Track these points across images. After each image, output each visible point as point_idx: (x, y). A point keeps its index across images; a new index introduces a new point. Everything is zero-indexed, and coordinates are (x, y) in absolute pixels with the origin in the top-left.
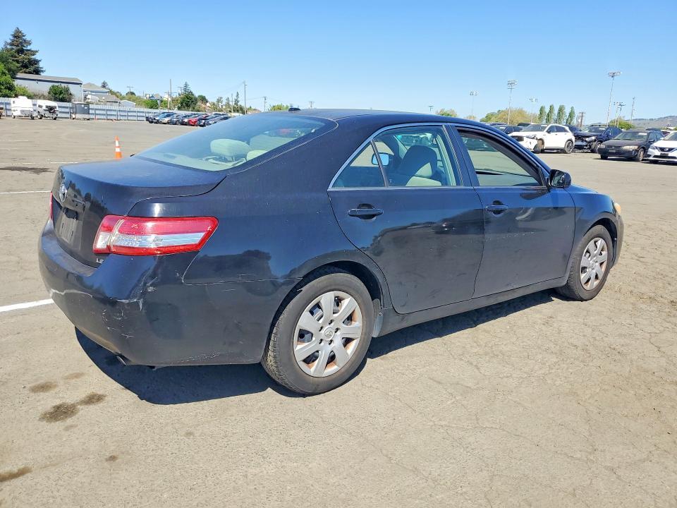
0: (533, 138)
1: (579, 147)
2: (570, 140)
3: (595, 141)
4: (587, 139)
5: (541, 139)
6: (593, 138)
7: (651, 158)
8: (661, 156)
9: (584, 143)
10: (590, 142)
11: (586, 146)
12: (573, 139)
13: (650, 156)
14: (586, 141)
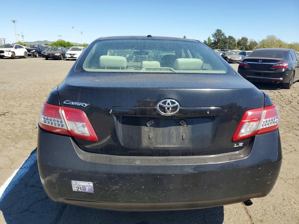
0: (9, 51)
1: (29, 55)
2: (26, 52)
3: (35, 52)
4: (31, 51)
5: (13, 52)
6: (34, 51)
7: (67, 58)
8: (71, 57)
9: (31, 53)
10: (33, 53)
11: (32, 54)
12: (27, 52)
13: (66, 57)
14: (31, 52)
